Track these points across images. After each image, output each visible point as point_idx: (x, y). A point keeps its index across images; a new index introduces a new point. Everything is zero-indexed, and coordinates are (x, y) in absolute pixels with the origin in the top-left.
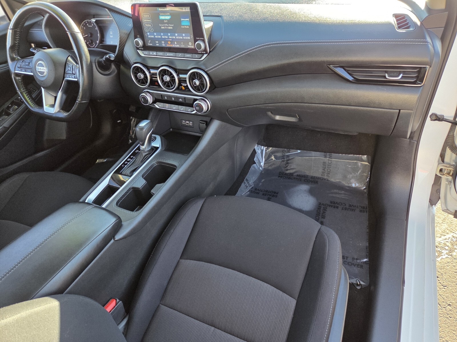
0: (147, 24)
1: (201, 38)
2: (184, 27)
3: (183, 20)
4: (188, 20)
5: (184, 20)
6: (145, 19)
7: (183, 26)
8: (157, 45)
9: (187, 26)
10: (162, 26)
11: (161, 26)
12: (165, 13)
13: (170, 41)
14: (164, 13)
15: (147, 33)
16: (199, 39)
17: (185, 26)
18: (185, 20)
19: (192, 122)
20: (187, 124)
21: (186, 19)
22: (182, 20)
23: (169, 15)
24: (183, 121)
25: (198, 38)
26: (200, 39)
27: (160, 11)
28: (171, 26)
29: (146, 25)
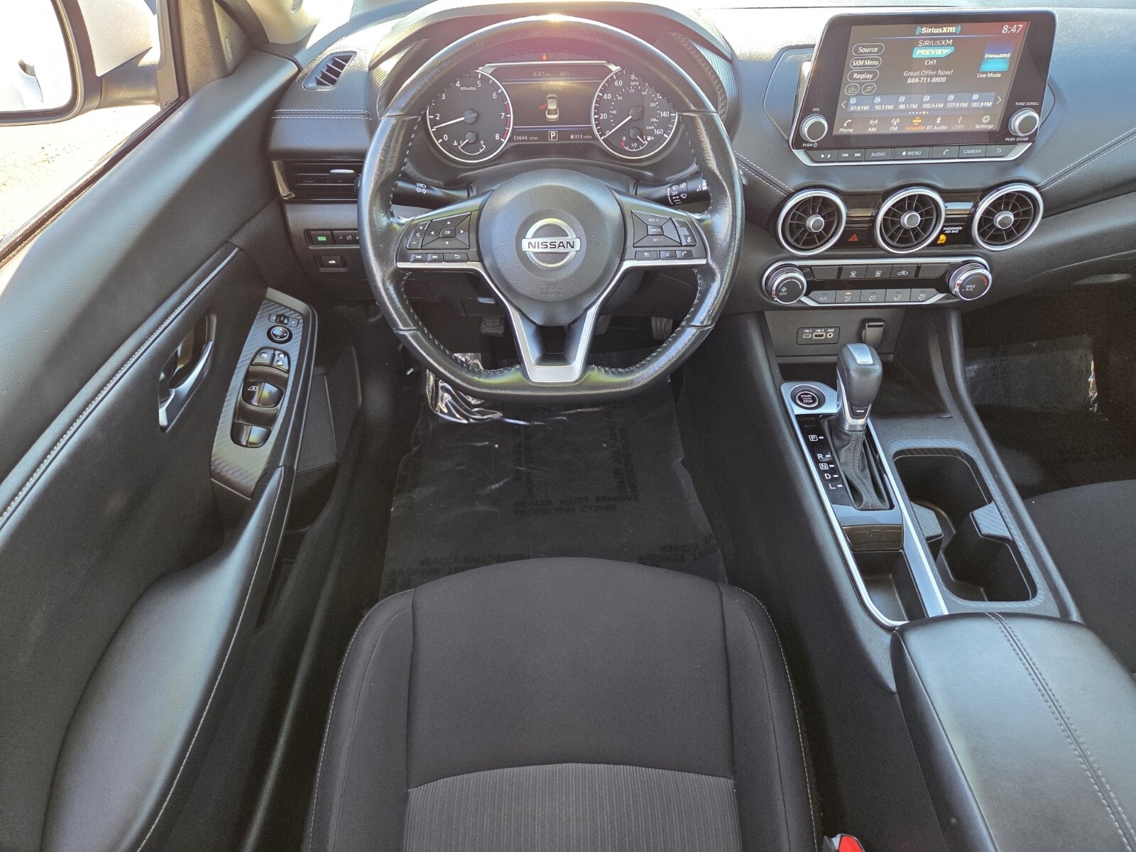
0: (859, 73)
1: (1032, 103)
2: (984, 76)
3: (991, 56)
4: (1006, 58)
5: (993, 58)
6: (858, 60)
7: (983, 73)
8: (870, 130)
9: (995, 73)
10: (912, 77)
11: (910, 77)
12: (937, 39)
13: (921, 117)
14: (935, 39)
15: (848, 98)
16: (1025, 106)
17: (990, 72)
18: (998, 56)
19: (833, 330)
20: (816, 336)
21: (1001, 56)
22: (988, 58)
23: (948, 45)
24: (807, 331)
25: (1023, 104)
26: (1028, 104)
27: (925, 34)
28: (943, 76)
29: (855, 75)
